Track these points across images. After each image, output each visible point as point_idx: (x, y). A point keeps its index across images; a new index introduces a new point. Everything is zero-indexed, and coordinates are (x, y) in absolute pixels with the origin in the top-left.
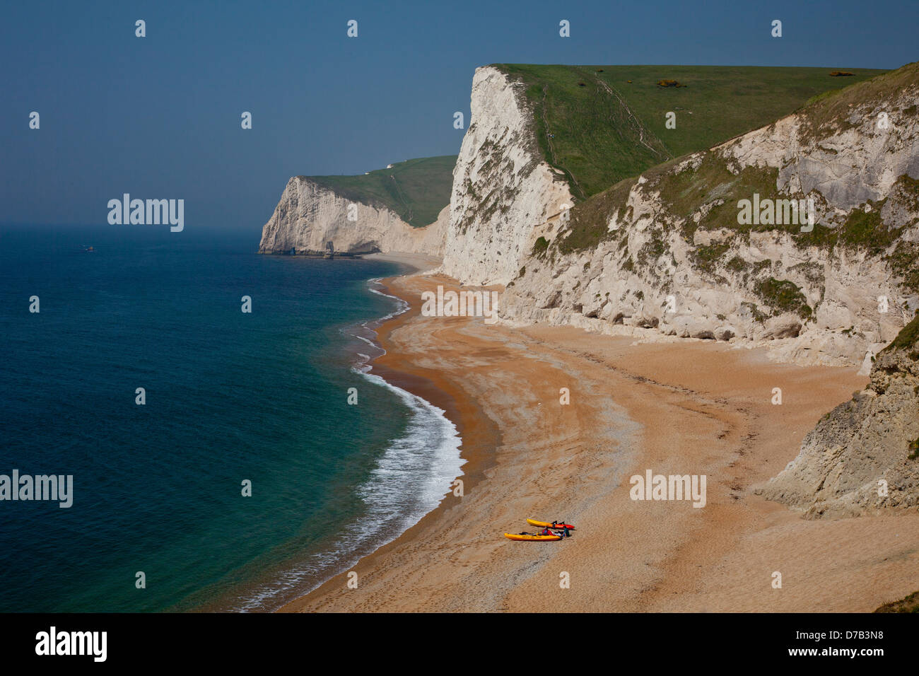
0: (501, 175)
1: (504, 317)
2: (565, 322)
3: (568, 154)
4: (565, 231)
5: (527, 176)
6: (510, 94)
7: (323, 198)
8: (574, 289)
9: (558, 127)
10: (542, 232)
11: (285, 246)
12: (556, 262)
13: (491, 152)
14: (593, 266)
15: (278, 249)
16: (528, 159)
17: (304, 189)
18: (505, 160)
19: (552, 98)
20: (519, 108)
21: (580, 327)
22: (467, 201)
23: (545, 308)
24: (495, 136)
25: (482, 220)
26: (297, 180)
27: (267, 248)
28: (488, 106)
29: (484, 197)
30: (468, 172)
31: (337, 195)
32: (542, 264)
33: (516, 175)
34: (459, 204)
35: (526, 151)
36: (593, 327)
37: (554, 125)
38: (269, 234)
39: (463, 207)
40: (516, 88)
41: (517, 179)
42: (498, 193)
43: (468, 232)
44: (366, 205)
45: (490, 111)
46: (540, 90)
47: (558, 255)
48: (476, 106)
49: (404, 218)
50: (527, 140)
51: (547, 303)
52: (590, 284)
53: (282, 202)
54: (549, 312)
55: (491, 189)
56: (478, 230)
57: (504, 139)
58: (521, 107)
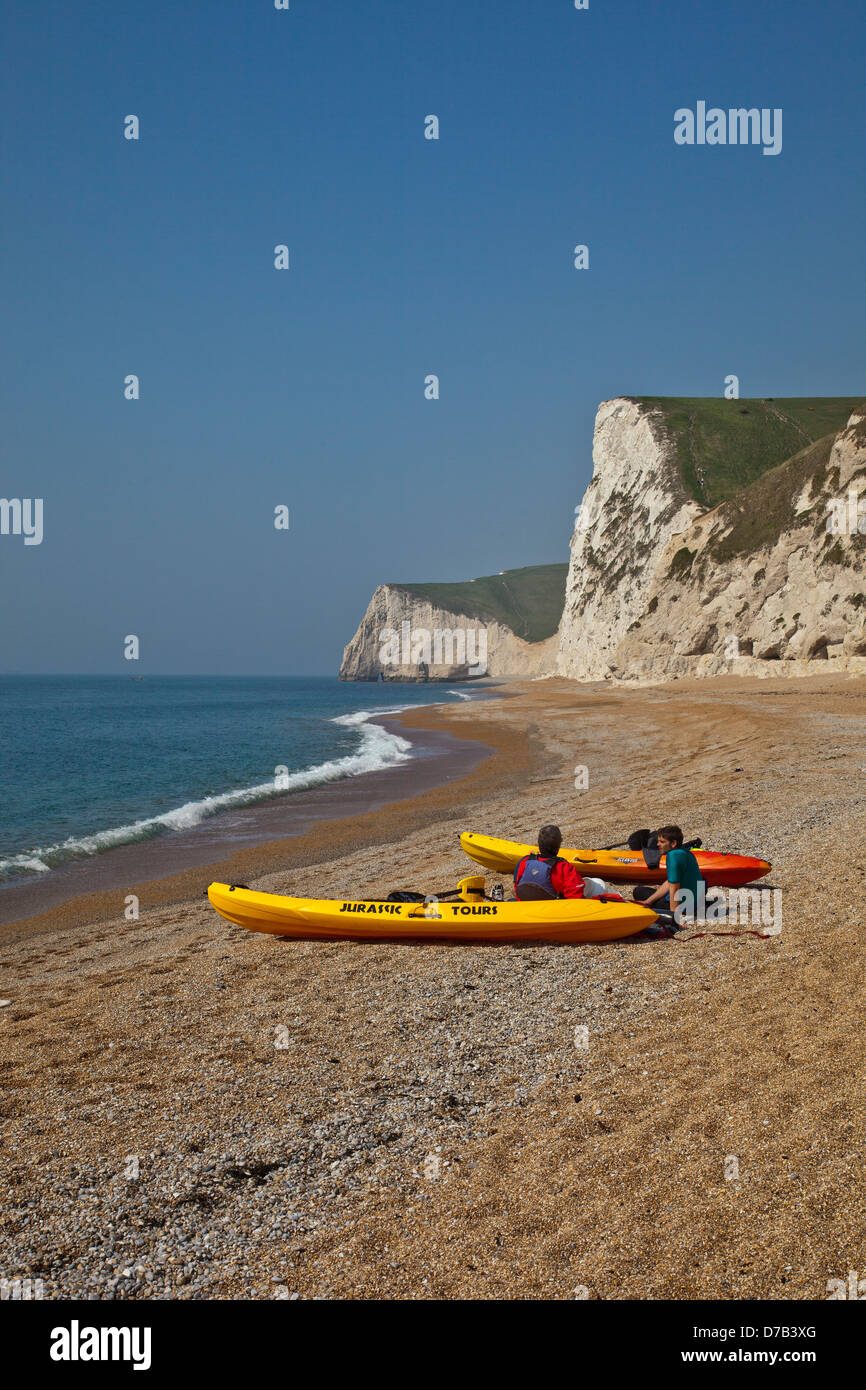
0: (632, 529)
1: (624, 676)
2: (724, 670)
3: (726, 492)
4: (722, 531)
5: (667, 521)
6: (645, 426)
7: (418, 611)
8: (737, 615)
9: (711, 459)
10: (685, 541)
11: (371, 671)
12: (707, 578)
13: (619, 506)
14: (770, 573)
15: (363, 675)
16: (669, 500)
17: (394, 599)
18: (638, 510)
19: (702, 427)
20: (655, 441)
21: (749, 674)
22: (587, 575)
23: (690, 654)
24: (625, 485)
25: (605, 591)
26: (386, 590)
27: (348, 673)
28: (613, 449)
29: (608, 562)
30: (589, 538)
31: (435, 607)
32: (685, 587)
33: (652, 523)
34: (577, 582)
35: (666, 491)
36: (772, 671)
37: (706, 458)
38: (351, 656)
39: (582, 584)
40: (652, 418)
41: (653, 530)
42: (628, 552)
43: (586, 611)
44: (471, 618)
45: (618, 455)
46: (686, 418)
47: (711, 564)
48: (600, 451)
49: (518, 633)
50: (667, 477)
51: (693, 646)
52: (766, 605)
53: (367, 617)
54: (697, 660)
55: (619, 551)
56: (600, 605)
57: (637, 486)
58: (658, 439)
